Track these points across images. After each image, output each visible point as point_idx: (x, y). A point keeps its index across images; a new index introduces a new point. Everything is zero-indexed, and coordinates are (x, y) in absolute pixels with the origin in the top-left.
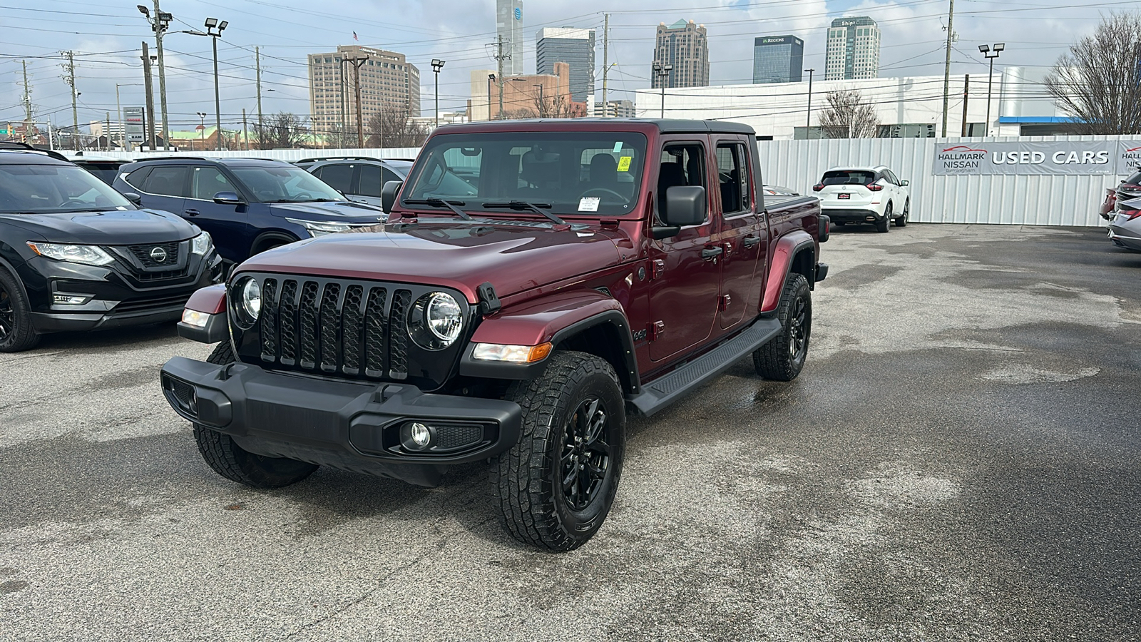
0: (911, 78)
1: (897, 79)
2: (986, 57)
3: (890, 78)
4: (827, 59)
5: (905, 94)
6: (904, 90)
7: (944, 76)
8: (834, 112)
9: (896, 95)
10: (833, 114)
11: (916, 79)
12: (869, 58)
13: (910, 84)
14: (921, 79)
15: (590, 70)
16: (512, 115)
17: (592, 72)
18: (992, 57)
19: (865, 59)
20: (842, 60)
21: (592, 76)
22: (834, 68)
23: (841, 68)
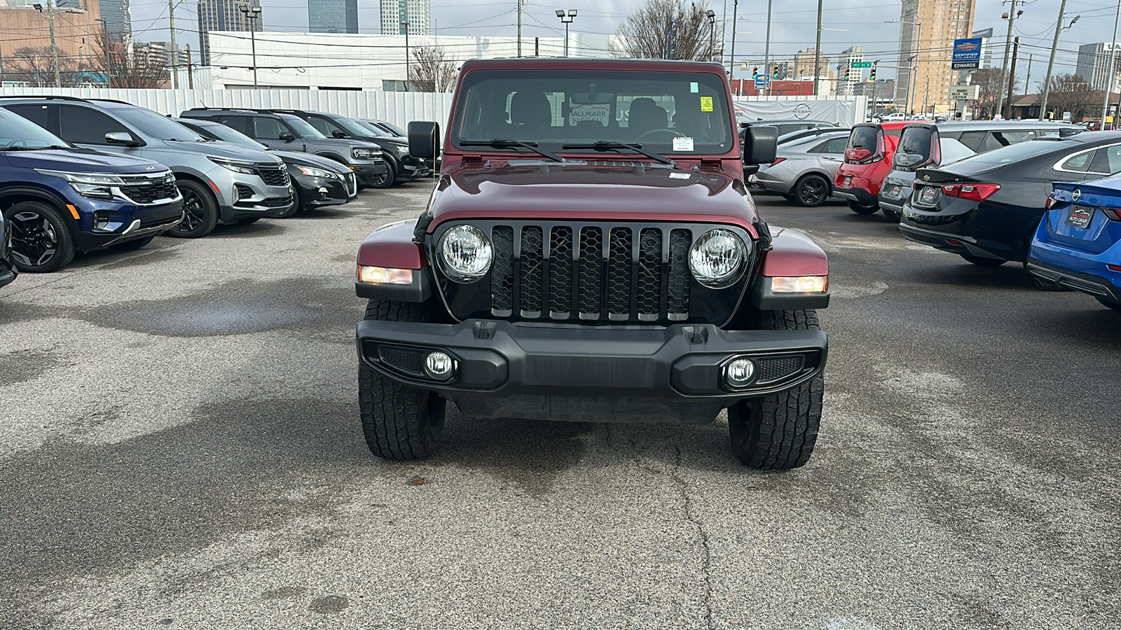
0: (487, 38)
1: (475, 38)
2: (562, 22)
3: (468, 36)
4: (381, 13)
5: (483, 53)
6: (482, 49)
7: (517, 38)
8: (421, 67)
9: (474, 53)
10: (420, 69)
11: (491, 39)
12: (421, 16)
13: (487, 44)
14: (496, 39)
15: (124, 7)
16: (38, 52)
17: (127, 9)
18: (567, 22)
19: (417, 15)
20: (396, 15)
21: (127, 12)
22: (389, 23)
23: (396, 23)
